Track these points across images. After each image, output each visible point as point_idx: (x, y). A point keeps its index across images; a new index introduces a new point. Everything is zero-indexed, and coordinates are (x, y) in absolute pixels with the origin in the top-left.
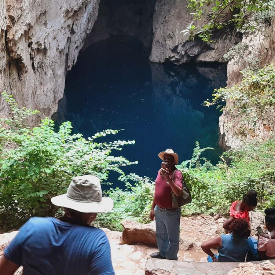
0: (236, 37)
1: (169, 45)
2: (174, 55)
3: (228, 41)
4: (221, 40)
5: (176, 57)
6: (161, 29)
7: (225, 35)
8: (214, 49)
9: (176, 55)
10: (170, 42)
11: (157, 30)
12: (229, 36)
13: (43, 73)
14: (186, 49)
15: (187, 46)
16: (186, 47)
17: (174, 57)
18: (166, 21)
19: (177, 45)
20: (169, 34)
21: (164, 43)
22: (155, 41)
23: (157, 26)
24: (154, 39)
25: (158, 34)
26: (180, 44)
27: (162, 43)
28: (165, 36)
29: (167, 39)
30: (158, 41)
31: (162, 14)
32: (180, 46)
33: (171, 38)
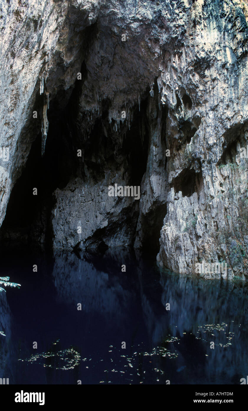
0: (124, 235)
1: (70, 243)
3: (118, 240)
4: (113, 239)
6: (62, 230)
7: (116, 234)
8: (108, 246)
10: (72, 240)
11: (58, 232)
12: (119, 235)
15: (88, 242)
16: (87, 244)
18: (67, 222)
19: (80, 241)
20: (71, 233)
21: (64, 242)
22: (55, 242)
23: (58, 228)
24: (55, 240)
25: (60, 235)
26: (82, 241)
27: (62, 243)
28: (67, 235)
29: (69, 238)
30: (59, 242)
31: (63, 217)
32: (82, 243)
33: (73, 236)
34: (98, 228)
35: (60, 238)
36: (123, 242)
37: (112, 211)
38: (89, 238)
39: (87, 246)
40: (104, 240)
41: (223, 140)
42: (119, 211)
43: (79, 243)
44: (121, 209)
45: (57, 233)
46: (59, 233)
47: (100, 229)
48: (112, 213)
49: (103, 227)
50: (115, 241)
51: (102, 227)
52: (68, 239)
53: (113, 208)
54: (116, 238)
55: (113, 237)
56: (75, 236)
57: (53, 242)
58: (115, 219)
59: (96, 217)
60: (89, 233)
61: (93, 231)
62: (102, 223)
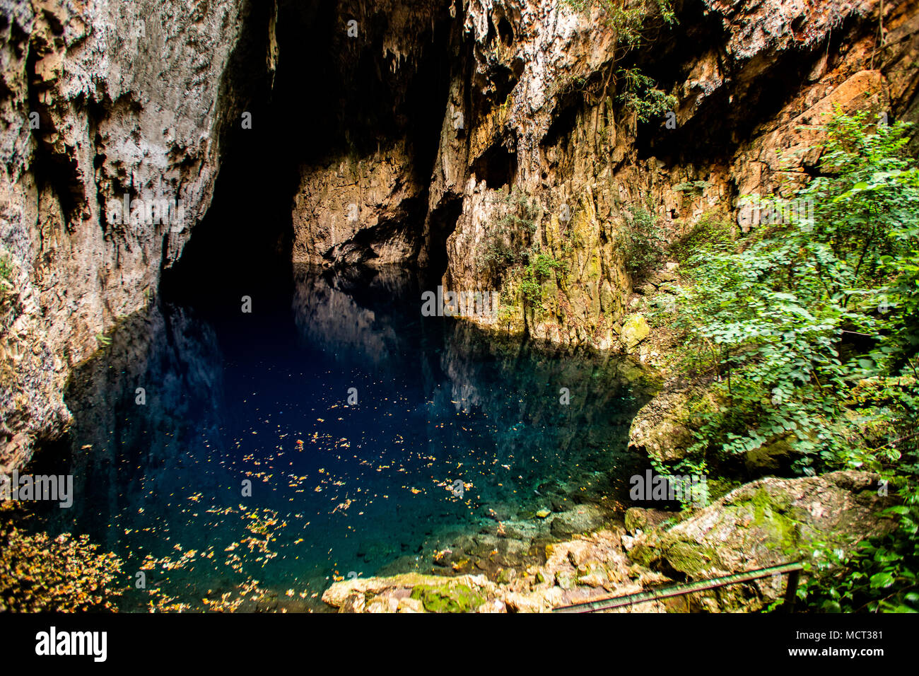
0: (404, 242)
1: (319, 249)
2: (328, 262)
3: (394, 247)
4: (386, 245)
5: (330, 265)
6: (306, 228)
7: (391, 239)
8: (378, 256)
9: (330, 263)
10: (322, 244)
11: (300, 230)
12: (396, 240)
13: (123, 247)
14: (343, 253)
15: (346, 248)
16: (345, 251)
18: (314, 216)
19: (333, 245)
20: (321, 232)
21: (311, 247)
22: (296, 245)
23: (301, 224)
24: (295, 242)
25: (303, 236)
26: (337, 245)
27: (307, 248)
28: (314, 236)
29: (316, 240)
30: (302, 245)
31: (308, 207)
32: (337, 248)
33: (323, 237)
34: (363, 228)
35: (304, 239)
36: (403, 251)
37: (386, 202)
38: (348, 242)
39: (345, 255)
40: (373, 246)
41: (554, 104)
42: (398, 204)
43: (333, 249)
44: (401, 200)
45: (298, 231)
46: (302, 231)
47: (365, 229)
48: (386, 207)
49: (371, 226)
50: (390, 249)
51: (369, 226)
53: (387, 197)
54: (392, 244)
55: (387, 242)
56: (326, 238)
57: (293, 245)
58: (390, 215)
59: (361, 210)
60: (347, 234)
61: (354, 231)
62: (369, 220)
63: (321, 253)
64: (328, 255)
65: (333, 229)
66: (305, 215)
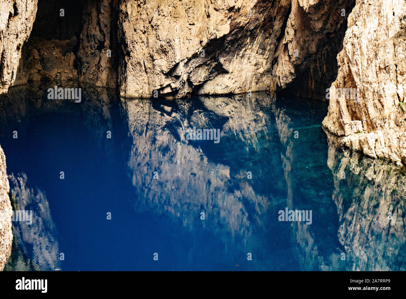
1: (160, 66)
2: (170, 82)
5: (173, 86)
6: (143, 42)
9: (174, 83)
10: (163, 60)
14: (189, 70)
15: (191, 65)
16: (191, 68)
17: (169, 85)
18: (152, 27)
19: (177, 62)
20: (162, 46)
21: (149, 65)
22: (132, 64)
23: (136, 38)
24: (130, 61)
25: (139, 52)
26: (182, 61)
27: (145, 66)
28: (153, 51)
29: (156, 56)
30: (139, 63)
31: (144, 16)
32: (181, 65)
33: (165, 52)
34: (213, 37)
35: (140, 56)
37: (239, 3)
38: (195, 56)
39: (191, 72)
40: (222, 60)
43: (177, 65)
45: (133, 47)
46: (137, 47)
47: (216, 39)
48: (239, 9)
49: (222, 35)
51: (220, 35)
52: (155, 58)
56: (168, 52)
59: (209, 16)
60: (195, 47)
61: (201, 42)
62: (219, 27)
63: (162, 71)
64: (171, 73)
65: (177, 41)
66: (141, 26)
